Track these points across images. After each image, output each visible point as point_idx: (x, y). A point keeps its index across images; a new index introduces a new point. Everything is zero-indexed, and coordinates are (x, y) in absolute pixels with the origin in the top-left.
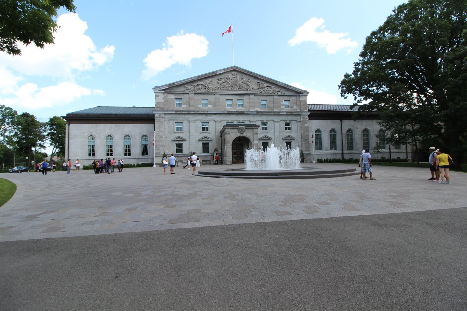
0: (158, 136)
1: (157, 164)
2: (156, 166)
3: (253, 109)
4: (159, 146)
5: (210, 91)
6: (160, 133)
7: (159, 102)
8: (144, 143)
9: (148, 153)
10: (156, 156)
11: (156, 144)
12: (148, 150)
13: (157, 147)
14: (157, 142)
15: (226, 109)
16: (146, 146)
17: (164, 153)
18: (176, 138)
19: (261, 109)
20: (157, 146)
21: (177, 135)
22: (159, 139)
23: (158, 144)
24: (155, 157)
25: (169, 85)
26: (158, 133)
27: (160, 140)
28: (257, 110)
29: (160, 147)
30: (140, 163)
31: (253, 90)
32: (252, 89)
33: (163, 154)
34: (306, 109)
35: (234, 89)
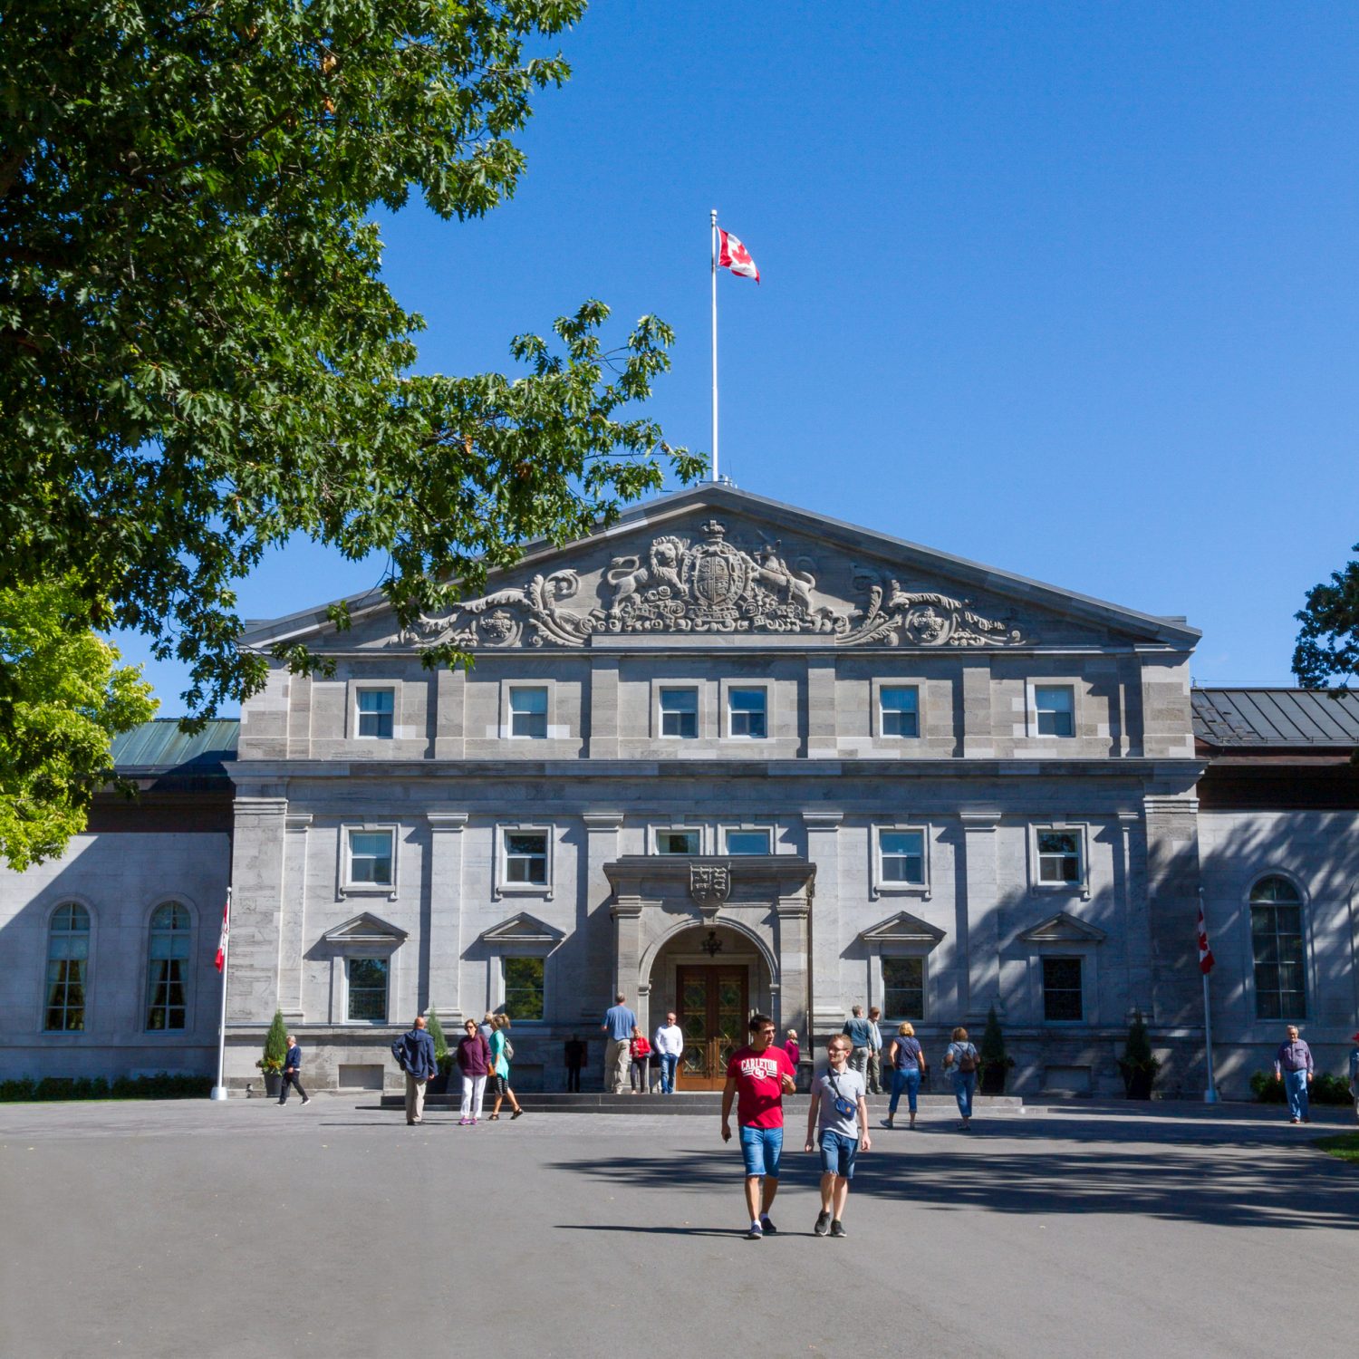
0: (250, 911)
1: (233, 1083)
2: (230, 1095)
3: (827, 746)
4: (249, 974)
5: (560, 641)
6: (260, 893)
7: (263, 713)
8: (164, 951)
9: (182, 1012)
10: (233, 1032)
11: (233, 961)
12: (188, 995)
13: (240, 980)
14: (239, 950)
15: (654, 747)
16: (172, 969)
17: (278, 1018)
18: (347, 924)
19: (878, 745)
20: (238, 974)
21: (360, 907)
22: (251, 930)
23: (247, 961)
24: (227, 1038)
25: (324, 615)
26: (247, 894)
27: (258, 937)
28: (854, 752)
29: (257, 979)
30: (134, 1075)
31: (829, 626)
32: (818, 624)
33: (269, 1021)
34: (1181, 742)
35: (706, 627)
